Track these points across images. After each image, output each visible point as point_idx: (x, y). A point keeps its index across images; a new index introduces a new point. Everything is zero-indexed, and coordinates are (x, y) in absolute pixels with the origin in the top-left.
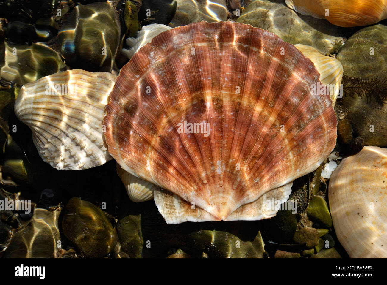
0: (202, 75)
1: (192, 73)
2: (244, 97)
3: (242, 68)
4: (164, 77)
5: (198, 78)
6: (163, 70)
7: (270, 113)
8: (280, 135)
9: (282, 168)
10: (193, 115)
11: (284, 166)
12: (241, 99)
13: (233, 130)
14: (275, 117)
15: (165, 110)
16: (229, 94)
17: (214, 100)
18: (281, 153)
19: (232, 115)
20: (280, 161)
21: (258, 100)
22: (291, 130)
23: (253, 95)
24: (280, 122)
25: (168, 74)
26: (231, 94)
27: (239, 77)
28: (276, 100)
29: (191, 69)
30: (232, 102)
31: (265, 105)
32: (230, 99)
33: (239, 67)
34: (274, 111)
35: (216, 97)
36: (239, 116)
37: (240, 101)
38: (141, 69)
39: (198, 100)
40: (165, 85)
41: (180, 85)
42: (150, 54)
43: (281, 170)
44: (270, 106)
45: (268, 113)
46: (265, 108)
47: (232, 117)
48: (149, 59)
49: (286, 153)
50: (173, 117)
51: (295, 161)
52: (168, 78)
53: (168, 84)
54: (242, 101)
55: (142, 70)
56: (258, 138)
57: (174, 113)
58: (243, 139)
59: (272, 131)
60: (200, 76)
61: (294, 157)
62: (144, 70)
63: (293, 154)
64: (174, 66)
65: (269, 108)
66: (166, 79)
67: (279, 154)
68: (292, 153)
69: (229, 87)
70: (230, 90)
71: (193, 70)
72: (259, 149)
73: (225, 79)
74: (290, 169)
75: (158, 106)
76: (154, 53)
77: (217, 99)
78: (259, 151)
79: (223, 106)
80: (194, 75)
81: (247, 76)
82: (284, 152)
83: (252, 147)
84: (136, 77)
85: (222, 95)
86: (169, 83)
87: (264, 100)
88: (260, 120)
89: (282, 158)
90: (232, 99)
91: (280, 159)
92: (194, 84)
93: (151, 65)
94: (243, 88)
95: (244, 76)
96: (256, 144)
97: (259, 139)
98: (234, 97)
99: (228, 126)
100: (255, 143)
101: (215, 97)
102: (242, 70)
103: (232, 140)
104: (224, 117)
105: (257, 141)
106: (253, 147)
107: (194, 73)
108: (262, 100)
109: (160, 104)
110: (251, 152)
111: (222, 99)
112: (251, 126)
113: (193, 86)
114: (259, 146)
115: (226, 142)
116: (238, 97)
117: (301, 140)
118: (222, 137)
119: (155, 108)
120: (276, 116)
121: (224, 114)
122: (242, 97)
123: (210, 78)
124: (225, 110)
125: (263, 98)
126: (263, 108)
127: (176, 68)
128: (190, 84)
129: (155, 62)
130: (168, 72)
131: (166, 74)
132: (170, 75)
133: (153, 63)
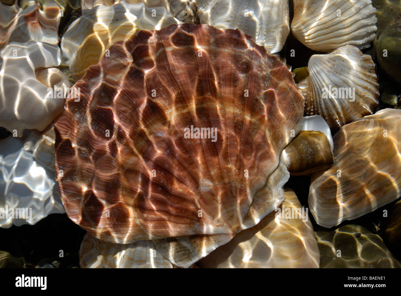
12: (187, 108)
37: (188, 110)
54: (190, 109)
64: (103, 114)
129: (83, 119)
130: (100, 123)
131: (99, 125)
132: (104, 125)
133: (82, 122)
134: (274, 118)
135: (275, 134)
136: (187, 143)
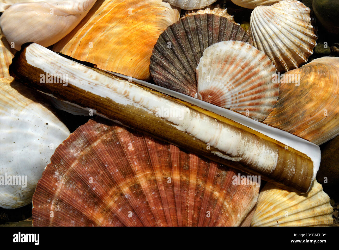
0: (110, 169)
1: (99, 173)
2: (156, 173)
3: (142, 146)
4: (76, 188)
5: (108, 175)
6: (72, 183)
7: (188, 176)
8: (207, 191)
9: (224, 221)
10: (120, 212)
11: (224, 219)
12: (154, 176)
13: (161, 208)
14: (194, 178)
15: (90, 219)
16: (143, 176)
17: (132, 189)
18: (216, 208)
19: (154, 194)
20: (219, 215)
21: (172, 169)
22: (216, 182)
23: (164, 167)
24: (202, 180)
25: (78, 184)
26: (145, 175)
27: (143, 156)
28: (189, 160)
29: (96, 170)
30: (149, 182)
31: (180, 171)
32: (146, 180)
33: (139, 147)
34: (191, 172)
35: (133, 184)
36: (161, 193)
37: (154, 178)
38: (50, 191)
39: (118, 196)
40: (81, 196)
41: (94, 189)
42: (55, 174)
43: (224, 223)
44: (185, 169)
45: (186, 177)
46: (181, 174)
47: (155, 196)
48: (54, 178)
49: (221, 205)
50: (101, 223)
51: (233, 208)
52: (80, 187)
53: (82, 194)
54: (156, 178)
55: (52, 191)
56: (187, 204)
57: (100, 219)
58: (175, 211)
59: (199, 192)
60: (108, 172)
61: (230, 204)
62: (53, 190)
63: (228, 202)
64: (81, 174)
65: (185, 172)
66: (78, 189)
67: (215, 209)
68: (226, 202)
69: (140, 169)
70: (142, 171)
71: (99, 170)
72: (194, 215)
73: (135, 164)
74: (230, 218)
75: (82, 219)
76: (59, 170)
77: (135, 186)
78: (195, 216)
79: (143, 191)
80: (102, 174)
81: (149, 152)
82: (218, 206)
83: (186, 215)
84: (48, 202)
85: (138, 179)
86: (83, 192)
87: (177, 167)
88: (182, 186)
89: (220, 212)
90: (148, 179)
91: (219, 214)
92: (105, 183)
93: (58, 181)
94: (152, 165)
95: (147, 153)
96: (188, 212)
97: (189, 205)
98: (148, 177)
99: (155, 207)
100: (187, 210)
101: (131, 185)
102: (142, 149)
103: (164, 217)
104: (148, 201)
105: (188, 208)
106: (188, 215)
107: (101, 172)
108: (176, 167)
109: (84, 216)
110: (187, 220)
111: (140, 183)
112: (176, 196)
113: (105, 184)
114: (192, 212)
115: (160, 222)
116: (151, 174)
117: (228, 187)
118: (154, 219)
119: (81, 221)
120: (195, 176)
121: (146, 197)
122: (154, 173)
123: (118, 171)
124: (146, 194)
125: (176, 165)
126: (180, 174)
127: (83, 175)
128: (102, 184)
129: (62, 177)
130: (78, 182)
131: (77, 185)
132: (80, 185)
133: (61, 179)
134: (234, 193)
135: (235, 207)
136: (153, 208)
